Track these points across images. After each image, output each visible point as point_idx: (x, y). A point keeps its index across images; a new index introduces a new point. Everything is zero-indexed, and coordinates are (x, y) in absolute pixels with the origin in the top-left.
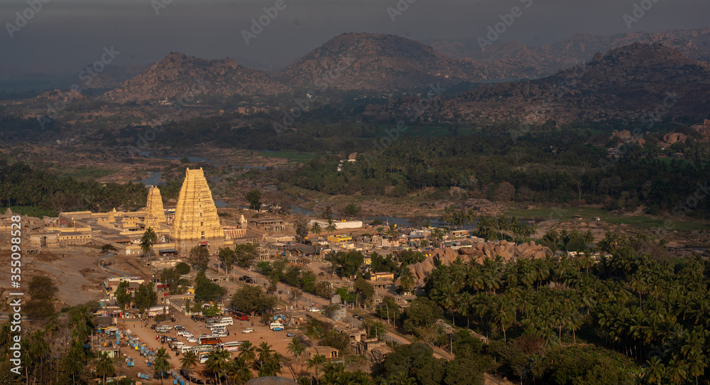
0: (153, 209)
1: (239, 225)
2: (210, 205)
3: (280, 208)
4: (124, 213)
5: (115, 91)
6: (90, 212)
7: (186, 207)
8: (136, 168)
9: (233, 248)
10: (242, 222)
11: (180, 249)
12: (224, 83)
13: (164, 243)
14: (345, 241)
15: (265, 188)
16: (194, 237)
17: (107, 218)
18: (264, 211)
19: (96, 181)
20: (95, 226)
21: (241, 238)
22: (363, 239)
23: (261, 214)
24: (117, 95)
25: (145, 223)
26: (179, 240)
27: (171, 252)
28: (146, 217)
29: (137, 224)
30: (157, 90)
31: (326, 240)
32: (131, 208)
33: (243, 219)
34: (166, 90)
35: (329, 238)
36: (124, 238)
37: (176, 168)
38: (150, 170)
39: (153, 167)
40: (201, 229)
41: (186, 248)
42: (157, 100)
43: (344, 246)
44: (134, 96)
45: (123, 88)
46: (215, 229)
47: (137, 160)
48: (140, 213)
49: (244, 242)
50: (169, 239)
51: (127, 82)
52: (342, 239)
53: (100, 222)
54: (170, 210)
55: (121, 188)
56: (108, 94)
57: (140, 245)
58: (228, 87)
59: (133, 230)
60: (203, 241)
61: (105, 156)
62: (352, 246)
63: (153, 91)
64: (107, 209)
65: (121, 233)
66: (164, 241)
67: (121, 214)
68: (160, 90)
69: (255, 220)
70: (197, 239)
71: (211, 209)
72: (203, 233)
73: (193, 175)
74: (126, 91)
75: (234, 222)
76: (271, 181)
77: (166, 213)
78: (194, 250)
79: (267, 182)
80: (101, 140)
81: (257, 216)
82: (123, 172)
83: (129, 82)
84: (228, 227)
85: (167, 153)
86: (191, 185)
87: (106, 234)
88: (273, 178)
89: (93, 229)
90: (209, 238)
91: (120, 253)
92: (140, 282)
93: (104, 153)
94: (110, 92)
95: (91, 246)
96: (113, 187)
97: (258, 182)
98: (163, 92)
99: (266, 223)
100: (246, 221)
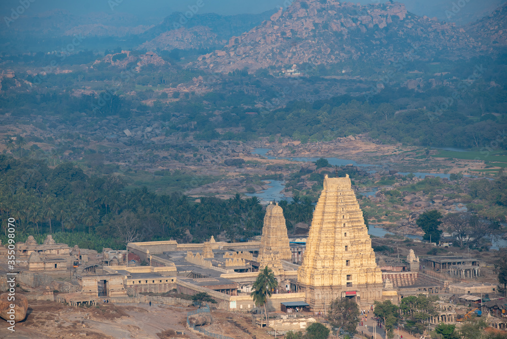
0: (273, 238)
1: (406, 267)
2: (361, 233)
3: (472, 239)
4: (226, 244)
5: (215, 54)
6: (174, 242)
7: (323, 236)
8: (247, 175)
9: (395, 302)
10: (411, 260)
11: (313, 301)
12: (385, 42)
13: (288, 292)
15: (448, 207)
16: (335, 283)
17: (202, 253)
18: (445, 244)
19: (185, 194)
20: (182, 265)
21: (409, 287)
23: (442, 249)
24: (218, 60)
25: (259, 259)
26: (312, 288)
27: (300, 307)
28: (260, 250)
29: (247, 261)
30: (280, 53)
32: (238, 237)
33: (412, 256)
34: (294, 53)
36: (227, 284)
37: (309, 176)
38: (268, 178)
39: (273, 173)
40: (347, 270)
41: (322, 300)
42: (280, 68)
44: (244, 61)
45: (227, 50)
46: (367, 271)
47: (249, 162)
48: (251, 244)
49: (414, 292)
50: (296, 287)
51: (233, 40)
53: (190, 258)
54: (298, 240)
55: (223, 204)
56: (204, 58)
57: (252, 294)
58: (391, 47)
59: (241, 271)
60: (349, 289)
61: (198, 156)
63: (274, 54)
64: (200, 237)
65: (222, 276)
66: (288, 288)
67: (222, 245)
68: (285, 53)
69: (432, 258)
70: (339, 287)
71: (363, 240)
72: (349, 276)
73: (335, 186)
74: (232, 54)
75: (398, 260)
76: (458, 197)
77: (293, 245)
78: (336, 305)
79: (451, 198)
80: (192, 130)
81: (434, 252)
82: (226, 180)
83: (236, 41)
84: (389, 268)
85: (294, 152)
86: (331, 201)
87: (200, 276)
88: (461, 191)
89: (179, 269)
90: (359, 285)
91: (221, 306)
93: (197, 150)
94: (207, 56)
95: (177, 296)
96: (210, 203)
97: (437, 198)
98: (289, 56)
99: (449, 263)
100: (418, 260)
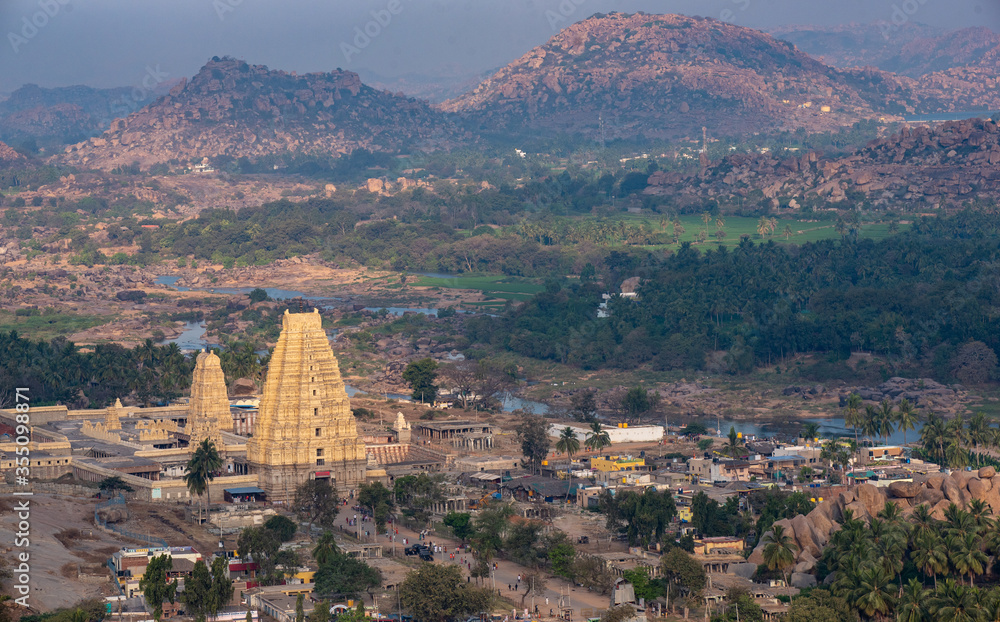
0: (206, 400)
1: (392, 436)
2: (336, 391)
3: (479, 398)
4: (139, 410)
5: (90, 143)
6: (64, 408)
7: (283, 395)
8: (150, 313)
9: (386, 483)
10: (400, 428)
11: (270, 486)
12: (332, 126)
13: (230, 475)
14: (629, 469)
15: (437, 355)
16: (301, 460)
17: (103, 420)
18: (443, 405)
19: (71, 339)
20: (77, 438)
21: (402, 464)
22: (669, 465)
23: (440, 412)
24: (95, 152)
25: (188, 430)
26: (267, 468)
27: (250, 494)
28: (189, 417)
29: (170, 433)
30: (185, 142)
31: (588, 467)
32: (154, 399)
33: (401, 423)
34: (205, 142)
35: (594, 462)
36: (145, 465)
37: (240, 313)
38: (182, 317)
39: (188, 310)
40: (316, 442)
41: (283, 487)
42: (184, 162)
43: (629, 481)
44: (132, 153)
45: (106, 136)
46: (344, 444)
47: (151, 295)
48: (173, 408)
49: (408, 470)
50: (244, 467)
51: (116, 123)
52: (625, 465)
53: (87, 429)
54: (240, 403)
55: (129, 354)
56: (75, 149)
57: (185, 478)
58: (341, 134)
59: (162, 446)
60: (320, 468)
61: (78, 288)
62: (645, 480)
63: (175, 142)
64: (101, 400)
65: (137, 454)
66: (231, 470)
67: (132, 411)
68: (192, 142)
69: (429, 423)
70: (307, 466)
71: (339, 400)
72: (319, 451)
73: (299, 325)
74: (115, 142)
75: (381, 427)
76: (451, 340)
77: (235, 410)
78: (304, 490)
79: (440, 343)
80: (66, 251)
81: (430, 415)
82: (121, 321)
83: (121, 124)
84: (369, 439)
85: (215, 281)
86: (294, 347)
87: (104, 455)
88: (454, 333)
89: (74, 445)
90: (334, 462)
91: (140, 496)
92: (193, 558)
93: (75, 280)
94: (79, 146)
95: (72, 483)
96: (108, 353)
97: (422, 343)
98: (198, 145)
99: (452, 431)
100: (409, 427)
